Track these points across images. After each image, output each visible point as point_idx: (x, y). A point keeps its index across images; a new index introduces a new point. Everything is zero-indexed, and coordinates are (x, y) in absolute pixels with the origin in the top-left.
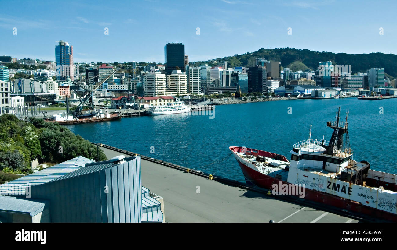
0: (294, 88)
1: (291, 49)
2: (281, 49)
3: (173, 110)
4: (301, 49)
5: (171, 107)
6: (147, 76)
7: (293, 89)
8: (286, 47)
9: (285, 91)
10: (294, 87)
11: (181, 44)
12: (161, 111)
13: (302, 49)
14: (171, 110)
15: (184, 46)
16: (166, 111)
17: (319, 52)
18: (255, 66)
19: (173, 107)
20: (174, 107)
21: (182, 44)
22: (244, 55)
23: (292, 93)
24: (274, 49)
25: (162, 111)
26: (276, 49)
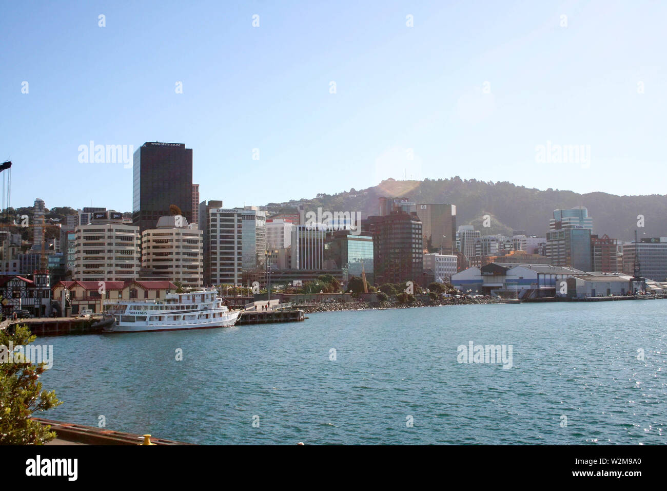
0: (508, 272)
1: (465, 180)
2: (440, 180)
3: (182, 315)
4: (491, 182)
5: (178, 308)
6: (85, 231)
7: (505, 274)
8: (454, 177)
9: (482, 281)
10: (506, 269)
11: (183, 145)
12: (144, 319)
13: (495, 182)
14: (175, 318)
15: (190, 151)
16: (160, 319)
17: (538, 190)
18: (391, 213)
19: (182, 307)
20: (188, 307)
21: (186, 147)
22: (341, 195)
23: (502, 285)
24: (421, 181)
25: (148, 319)
26: (427, 180)
